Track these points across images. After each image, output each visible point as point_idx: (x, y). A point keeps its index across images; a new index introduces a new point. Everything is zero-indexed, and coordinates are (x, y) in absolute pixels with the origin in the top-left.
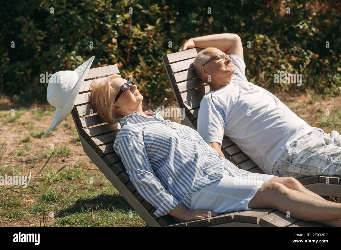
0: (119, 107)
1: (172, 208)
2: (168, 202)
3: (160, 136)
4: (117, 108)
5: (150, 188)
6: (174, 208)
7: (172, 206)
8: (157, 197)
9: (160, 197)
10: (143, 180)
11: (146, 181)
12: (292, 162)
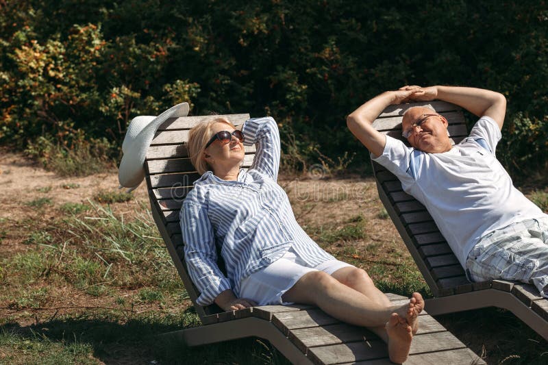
0: (209, 156)
1: (215, 295)
2: (212, 287)
3: (229, 207)
4: (207, 156)
5: (196, 270)
6: (218, 295)
7: (216, 292)
8: (202, 280)
9: (205, 280)
10: (192, 259)
11: (194, 262)
12: (476, 258)
